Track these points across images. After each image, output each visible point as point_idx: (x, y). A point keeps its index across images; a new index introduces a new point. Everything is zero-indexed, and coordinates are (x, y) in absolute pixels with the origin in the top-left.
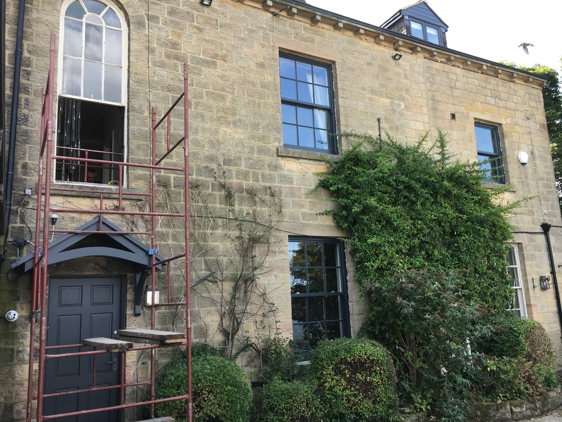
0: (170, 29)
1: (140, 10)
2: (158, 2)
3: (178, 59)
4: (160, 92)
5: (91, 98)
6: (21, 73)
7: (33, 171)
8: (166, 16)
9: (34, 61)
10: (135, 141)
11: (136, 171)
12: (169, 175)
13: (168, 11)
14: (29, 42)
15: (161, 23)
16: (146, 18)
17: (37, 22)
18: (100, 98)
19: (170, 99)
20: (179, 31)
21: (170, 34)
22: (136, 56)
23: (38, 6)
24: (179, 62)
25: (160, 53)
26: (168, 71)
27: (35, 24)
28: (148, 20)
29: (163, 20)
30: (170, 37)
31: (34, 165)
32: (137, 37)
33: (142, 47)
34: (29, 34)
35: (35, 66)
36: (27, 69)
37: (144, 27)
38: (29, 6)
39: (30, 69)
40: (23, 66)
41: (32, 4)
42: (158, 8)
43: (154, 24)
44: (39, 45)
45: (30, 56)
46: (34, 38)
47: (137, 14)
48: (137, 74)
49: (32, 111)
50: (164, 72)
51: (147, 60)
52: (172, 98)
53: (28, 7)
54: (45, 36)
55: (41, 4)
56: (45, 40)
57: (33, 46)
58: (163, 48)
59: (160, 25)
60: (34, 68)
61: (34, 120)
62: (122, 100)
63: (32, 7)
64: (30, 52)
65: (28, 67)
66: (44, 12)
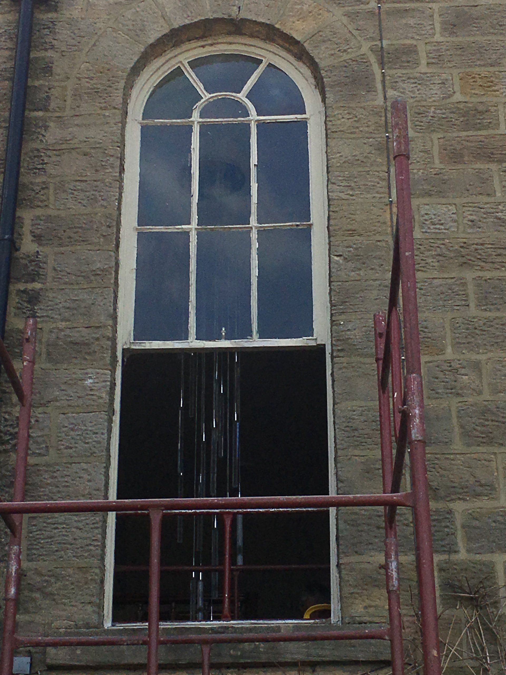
0: (455, 72)
1: (353, 43)
2: (408, 5)
3: (490, 158)
4: (436, 274)
5: (219, 338)
6: (14, 300)
7: (37, 595)
8: (438, 37)
9: (51, 262)
10: (357, 452)
11: (365, 558)
12: (486, 557)
13: (443, 23)
14: (39, 212)
15: (424, 62)
16: (373, 59)
17: (60, 152)
18: (247, 334)
19: (471, 288)
20: (484, 71)
21: (457, 88)
22: (347, 179)
23: (62, 109)
24: (494, 167)
25: (426, 152)
26: (457, 201)
27: (54, 159)
28: (382, 64)
29: (428, 53)
30: (458, 97)
31: (41, 575)
32: (349, 123)
33: (367, 149)
34: (37, 188)
35: (51, 274)
36: (30, 286)
37: (370, 89)
38: (40, 114)
39: (37, 286)
40: (18, 280)
41: (45, 109)
42: (412, 22)
43: (399, 72)
44: (63, 214)
45: (40, 249)
46: (52, 198)
47: (346, 57)
48: (352, 232)
49: (44, 405)
50: (444, 209)
51: (384, 183)
52: (479, 285)
53: (36, 118)
54: (80, 186)
55: (69, 101)
56: (82, 195)
57: (49, 218)
58: (435, 136)
59: (423, 68)
60: (49, 279)
61: (46, 431)
62: (315, 326)
63: (49, 114)
64: (38, 238)
65: (33, 281)
66: (77, 121)
